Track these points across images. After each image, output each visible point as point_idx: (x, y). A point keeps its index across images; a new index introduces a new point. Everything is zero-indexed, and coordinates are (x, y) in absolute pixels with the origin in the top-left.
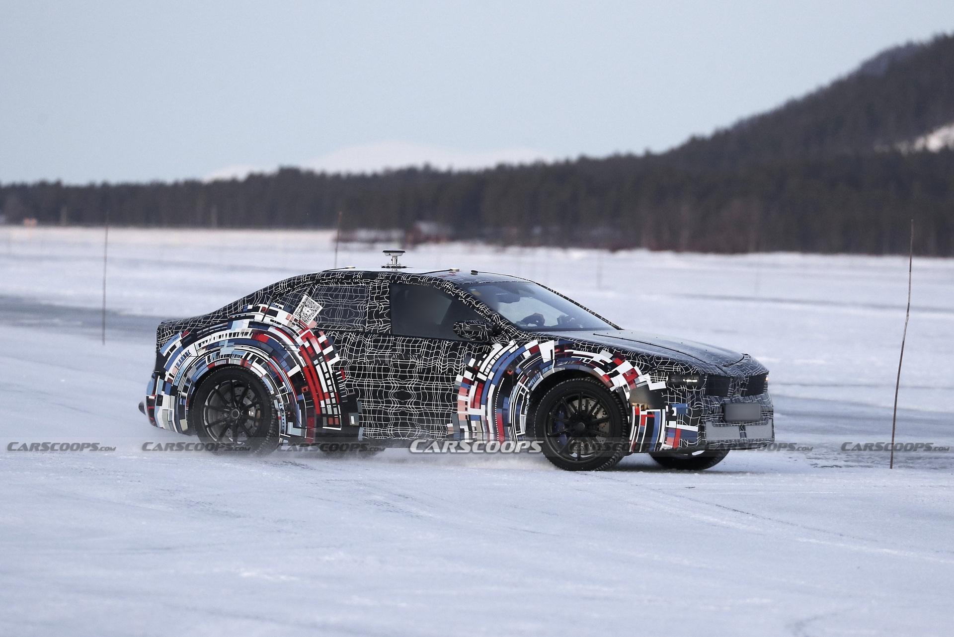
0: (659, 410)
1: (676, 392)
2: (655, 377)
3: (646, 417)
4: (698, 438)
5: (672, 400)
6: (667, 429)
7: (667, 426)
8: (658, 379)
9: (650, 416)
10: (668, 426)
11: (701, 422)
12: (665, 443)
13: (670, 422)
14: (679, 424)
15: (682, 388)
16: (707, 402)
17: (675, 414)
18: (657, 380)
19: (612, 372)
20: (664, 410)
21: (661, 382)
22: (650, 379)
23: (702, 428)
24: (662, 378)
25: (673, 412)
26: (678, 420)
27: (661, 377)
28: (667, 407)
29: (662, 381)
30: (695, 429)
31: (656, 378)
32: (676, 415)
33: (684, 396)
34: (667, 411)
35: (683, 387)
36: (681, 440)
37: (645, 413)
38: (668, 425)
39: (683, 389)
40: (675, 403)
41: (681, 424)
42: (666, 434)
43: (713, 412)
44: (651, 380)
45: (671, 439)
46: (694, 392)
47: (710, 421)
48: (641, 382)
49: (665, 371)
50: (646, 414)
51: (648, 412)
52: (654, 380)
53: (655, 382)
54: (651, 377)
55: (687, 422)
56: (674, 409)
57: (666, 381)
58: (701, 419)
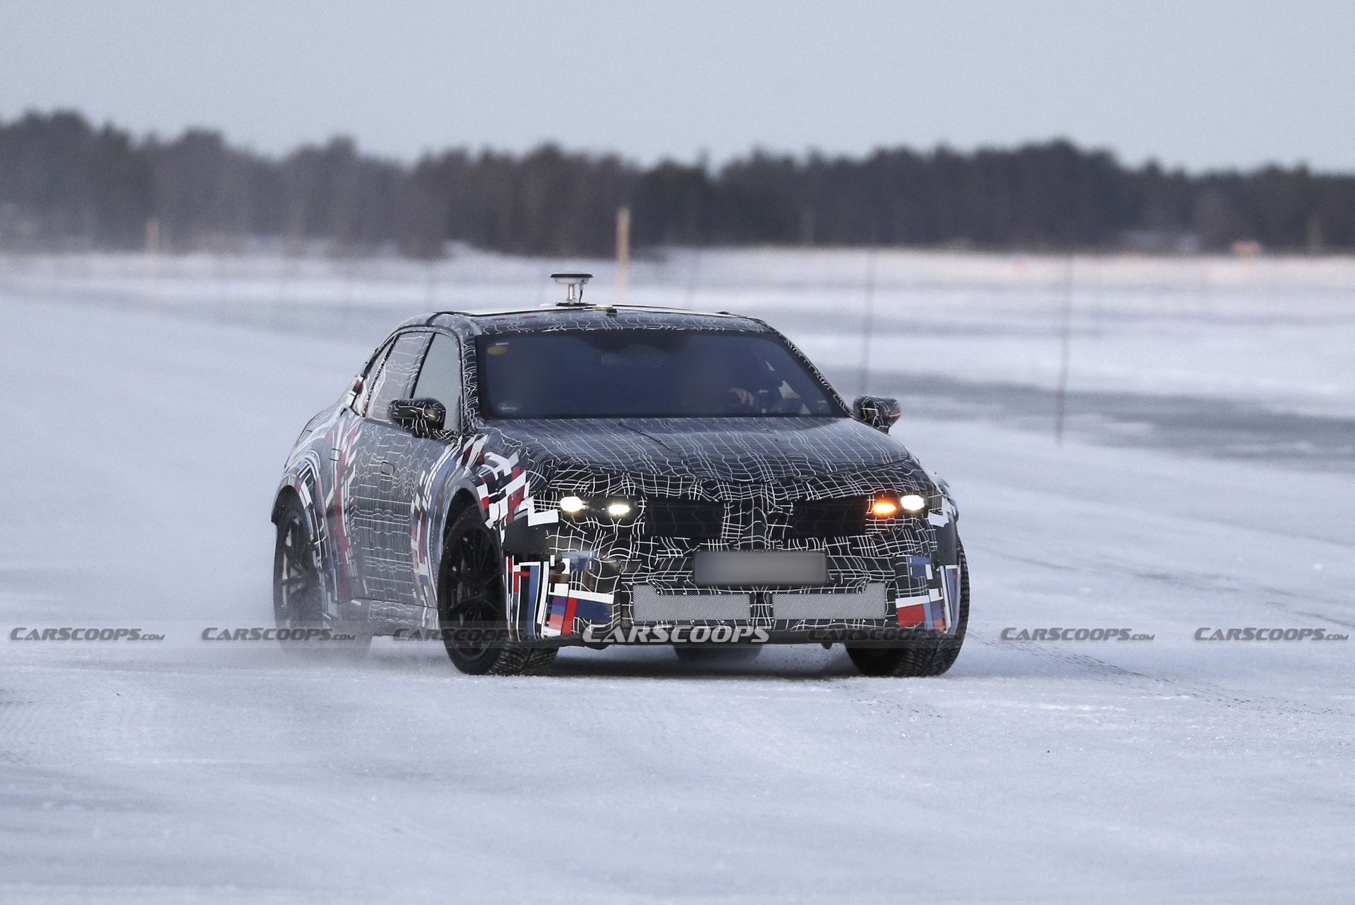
0: (538, 564)
1: (575, 530)
2: (541, 501)
3: (520, 577)
4: (613, 616)
5: (563, 544)
6: (550, 599)
7: (550, 593)
8: (545, 505)
9: (525, 574)
10: (552, 594)
11: (620, 586)
12: (547, 625)
13: (556, 584)
14: (573, 589)
15: (589, 522)
16: (645, 549)
17: (567, 571)
18: (543, 507)
19: (499, 493)
20: (546, 564)
21: (550, 511)
22: (533, 504)
23: (622, 598)
24: (553, 504)
25: (563, 567)
26: (571, 582)
27: (552, 502)
28: (553, 558)
29: (552, 508)
30: (608, 598)
31: (543, 503)
32: (568, 573)
33: (591, 536)
34: (553, 565)
35: (590, 520)
36: (576, 620)
37: (516, 569)
38: (552, 591)
39: (591, 524)
40: (569, 549)
41: (578, 589)
42: (549, 608)
43: (656, 568)
44: (536, 507)
45: (558, 618)
46: (616, 531)
47: (646, 584)
48: (520, 510)
49: (559, 489)
50: (520, 571)
51: (522, 567)
52: (540, 507)
53: (540, 511)
54: (535, 502)
55: (589, 586)
56: (566, 561)
57: (558, 508)
58: (620, 580)
